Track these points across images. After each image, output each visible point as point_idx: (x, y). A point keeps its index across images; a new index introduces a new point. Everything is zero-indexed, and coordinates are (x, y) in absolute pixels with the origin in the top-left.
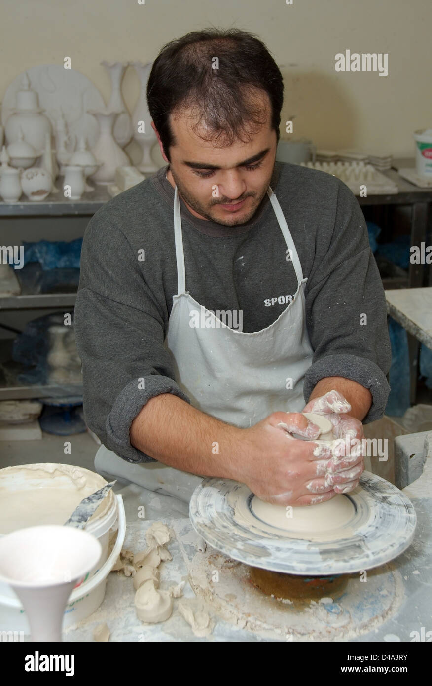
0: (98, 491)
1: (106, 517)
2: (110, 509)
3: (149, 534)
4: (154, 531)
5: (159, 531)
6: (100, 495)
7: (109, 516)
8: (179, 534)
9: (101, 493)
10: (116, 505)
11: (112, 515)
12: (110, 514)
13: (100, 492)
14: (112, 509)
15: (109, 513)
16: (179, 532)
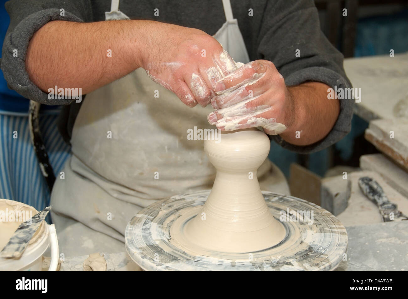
0: (36, 215)
1: (36, 244)
2: (40, 236)
3: (86, 265)
4: (91, 262)
5: (96, 261)
6: (39, 218)
7: (39, 243)
8: (118, 266)
9: (39, 217)
10: (47, 233)
11: (42, 243)
12: (40, 242)
13: (37, 216)
14: (42, 238)
15: (40, 240)
16: (117, 265)
